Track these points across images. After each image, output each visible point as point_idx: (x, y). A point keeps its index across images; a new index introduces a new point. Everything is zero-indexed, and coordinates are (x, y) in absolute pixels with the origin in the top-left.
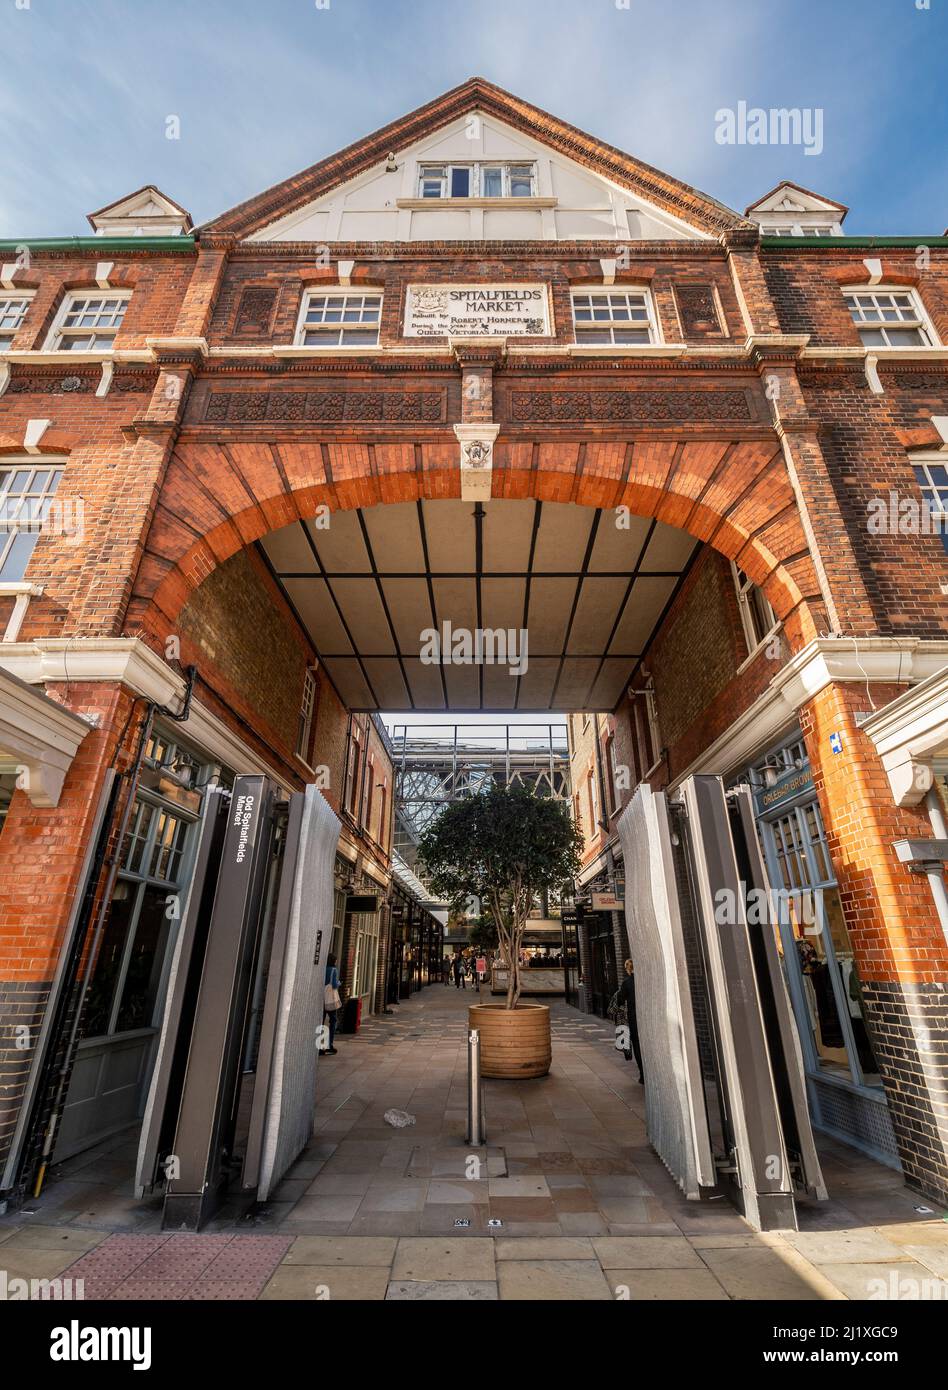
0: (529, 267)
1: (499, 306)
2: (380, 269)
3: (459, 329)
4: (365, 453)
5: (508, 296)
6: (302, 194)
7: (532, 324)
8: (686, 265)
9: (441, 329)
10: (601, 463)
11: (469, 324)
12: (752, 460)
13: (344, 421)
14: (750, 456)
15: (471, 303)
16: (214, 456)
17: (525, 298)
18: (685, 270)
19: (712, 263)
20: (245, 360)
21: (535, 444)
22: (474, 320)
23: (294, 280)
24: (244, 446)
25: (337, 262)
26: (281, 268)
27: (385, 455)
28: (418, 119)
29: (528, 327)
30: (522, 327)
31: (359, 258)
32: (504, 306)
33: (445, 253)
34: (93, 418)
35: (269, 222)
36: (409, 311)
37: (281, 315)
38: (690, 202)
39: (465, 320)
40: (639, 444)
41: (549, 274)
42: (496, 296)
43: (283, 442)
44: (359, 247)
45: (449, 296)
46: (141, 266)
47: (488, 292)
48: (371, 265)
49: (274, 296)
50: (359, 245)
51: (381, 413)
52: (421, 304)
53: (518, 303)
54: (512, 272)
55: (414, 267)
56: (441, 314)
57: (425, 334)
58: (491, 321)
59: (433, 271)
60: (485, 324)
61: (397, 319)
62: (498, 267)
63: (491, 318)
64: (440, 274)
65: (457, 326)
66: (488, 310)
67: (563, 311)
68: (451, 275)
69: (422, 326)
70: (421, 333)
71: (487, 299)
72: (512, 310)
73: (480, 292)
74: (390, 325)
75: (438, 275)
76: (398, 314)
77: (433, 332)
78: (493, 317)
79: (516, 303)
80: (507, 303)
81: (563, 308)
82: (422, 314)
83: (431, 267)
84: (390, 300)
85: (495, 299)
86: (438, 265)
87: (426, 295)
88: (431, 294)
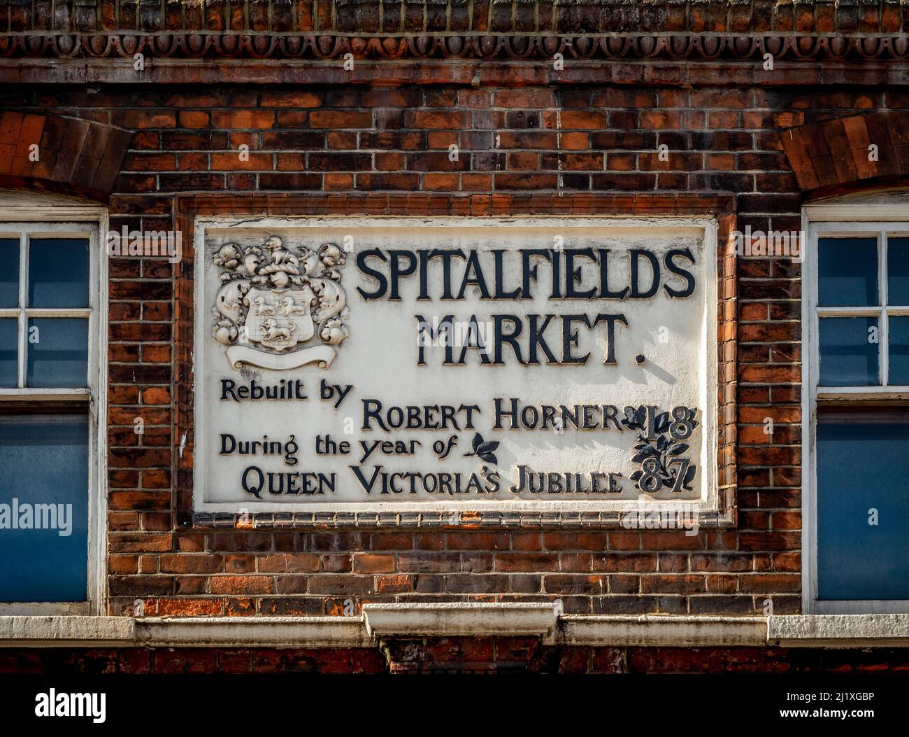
1: (537, 337)
3: (393, 463)
11: (427, 438)
17: (633, 293)
22: (448, 414)
32: (554, 337)
39: (416, 417)
42: (530, 274)
45: (352, 276)
52: (250, 331)
53: (609, 320)
54: (590, 151)
55: (217, 119)
56: (323, 382)
57: (272, 491)
58: (507, 421)
59: (288, 141)
60: (488, 437)
61: (169, 419)
62: (536, 125)
63: (507, 407)
64: (317, 162)
65: (386, 447)
66: (499, 360)
67: (770, 378)
68: (360, 168)
69: (259, 450)
70: (257, 487)
71: (496, 298)
72: (584, 360)
73: (468, 254)
74: (143, 452)
75: (311, 167)
76: (168, 390)
77: (299, 483)
78: (514, 402)
79: (600, 317)
80: (567, 320)
81: (771, 362)
82: (253, 382)
83: (283, 120)
84: (134, 311)
85: (524, 293)
86: (309, 110)
87: (268, 275)
88: (283, 267)
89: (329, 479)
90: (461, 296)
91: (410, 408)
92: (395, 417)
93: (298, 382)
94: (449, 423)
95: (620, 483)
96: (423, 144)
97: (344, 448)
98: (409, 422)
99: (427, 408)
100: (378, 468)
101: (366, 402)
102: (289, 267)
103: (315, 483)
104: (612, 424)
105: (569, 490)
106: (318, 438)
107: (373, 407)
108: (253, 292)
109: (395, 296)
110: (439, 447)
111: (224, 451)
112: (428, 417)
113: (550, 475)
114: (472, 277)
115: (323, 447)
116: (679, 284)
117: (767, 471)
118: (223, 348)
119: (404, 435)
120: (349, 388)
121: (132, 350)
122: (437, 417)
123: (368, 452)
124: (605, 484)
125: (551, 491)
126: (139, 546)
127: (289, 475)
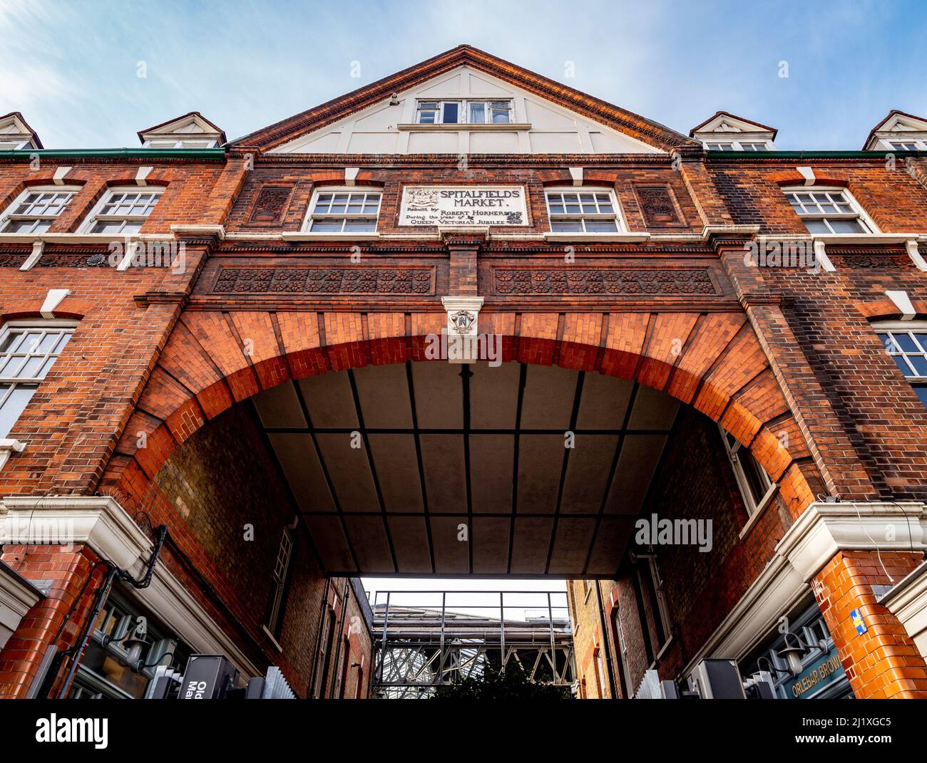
0: (509, 173)
1: (482, 202)
2: (381, 174)
3: (448, 220)
4: (358, 321)
5: (491, 195)
6: (319, 120)
7: (513, 217)
8: (643, 172)
9: (432, 220)
10: (579, 330)
11: (457, 217)
12: (722, 329)
13: (341, 293)
14: (720, 326)
15: (458, 199)
16: (217, 323)
17: (505, 196)
18: (643, 175)
19: (665, 170)
20: (256, 242)
21: (517, 314)
22: (462, 213)
23: (307, 182)
24: (246, 314)
25: (344, 168)
26: (296, 173)
27: (377, 322)
28: (417, 71)
29: (509, 218)
30: (504, 219)
31: (364, 166)
32: (487, 203)
33: (436, 163)
34: (110, 289)
35: (290, 139)
36: (404, 205)
37: (292, 208)
38: (642, 126)
39: (453, 213)
40: (614, 315)
41: (526, 178)
42: (481, 194)
43: (282, 310)
44: (364, 158)
45: (440, 194)
46: (177, 170)
47: (474, 192)
48: (374, 171)
49: (288, 194)
50: (364, 156)
51: (376, 287)
52: (416, 200)
54: (494, 177)
55: (410, 173)
59: (426, 176)
60: (471, 216)
61: (394, 211)
63: (476, 212)
65: (447, 217)
66: (474, 205)
67: (539, 206)
68: (442, 179)
69: (416, 217)
72: (494, 205)
74: (387, 216)
76: (395, 208)
79: (498, 200)
80: (490, 200)
81: (539, 204)
84: (388, 197)
87: (420, 194)
88: (424, 193)
89: (432, 222)
92: (449, 213)
95: (504, 222)
97: (436, 217)
99: (457, 212)
101: (442, 211)
103: (429, 222)
104: (501, 214)
105: (491, 223)
107: (444, 212)
108: (416, 196)
110: (460, 217)
111: (407, 218)
113: (487, 221)
117: (540, 219)
120: (438, 209)
121: (387, 202)
122: (459, 213)
123: (442, 218)
125: (487, 224)
126: (384, 229)
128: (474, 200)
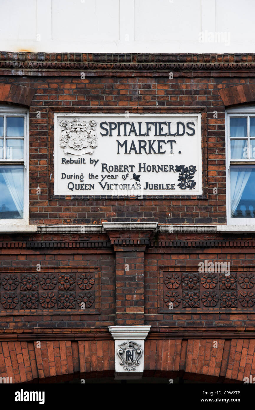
1: (151, 147)
2: (22, 88)
3: (110, 181)
5: (160, 130)
7: (185, 175)
11: (120, 174)
15: (122, 140)
17: (178, 134)
22: (126, 168)
29: (180, 179)
30: (175, 179)
32: (155, 146)
39: (117, 169)
41: (205, 98)
42: (148, 129)
45: (99, 130)
48: (12, 81)
52: (71, 144)
53: (171, 142)
54: (165, 95)
55: (60, 86)
56: (91, 159)
57: (76, 189)
58: (142, 170)
59: (80, 92)
60: (137, 174)
61: (47, 169)
62: (150, 88)
63: (142, 166)
64: (88, 98)
65: (109, 177)
66: (140, 153)
67: (217, 158)
68: (101, 100)
69: (73, 177)
70: (72, 188)
71: (139, 136)
72: (164, 153)
73: (131, 124)
74: (40, 178)
75: (87, 100)
76: (47, 161)
77: (84, 187)
78: (145, 164)
79: (169, 141)
80: (159, 142)
81: (217, 153)
82: (71, 159)
83: (79, 86)
84: (37, 140)
85: (147, 134)
86: (86, 84)
87: (75, 129)
88: (79, 126)
89: (93, 186)
90: (129, 135)
91: (115, 166)
92: (111, 169)
93: (83, 159)
94: (126, 170)
95: (174, 187)
96: (118, 93)
97: (97, 177)
98: (115, 170)
99: (120, 166)
100: (106, 183)
101: (103, 164)
102: (81, 127)
103: (88, 187)
104: (172, 170)
105: (160, 189)
106: (89, 174)
107: (105, 166)
108: (71, 133)
109: (111, 135)
110: (123, 177)
111: (63, 178)
112: (120, 169)
113: (155, 185)
114: (132, 130)
115: (91, 177)
116: (191, 132)
117: (216, 184)
118: (63, 149)
119: (113, 173)
120: (98, 160)
121: (36, 150)
122: (123, 169)
123: (103, 178)
124: (170, 187)
125: (155, 189)
126: (38, 204)
127: (81, 185)
128: (140, 142)
